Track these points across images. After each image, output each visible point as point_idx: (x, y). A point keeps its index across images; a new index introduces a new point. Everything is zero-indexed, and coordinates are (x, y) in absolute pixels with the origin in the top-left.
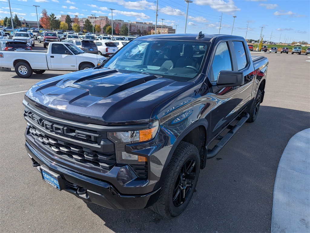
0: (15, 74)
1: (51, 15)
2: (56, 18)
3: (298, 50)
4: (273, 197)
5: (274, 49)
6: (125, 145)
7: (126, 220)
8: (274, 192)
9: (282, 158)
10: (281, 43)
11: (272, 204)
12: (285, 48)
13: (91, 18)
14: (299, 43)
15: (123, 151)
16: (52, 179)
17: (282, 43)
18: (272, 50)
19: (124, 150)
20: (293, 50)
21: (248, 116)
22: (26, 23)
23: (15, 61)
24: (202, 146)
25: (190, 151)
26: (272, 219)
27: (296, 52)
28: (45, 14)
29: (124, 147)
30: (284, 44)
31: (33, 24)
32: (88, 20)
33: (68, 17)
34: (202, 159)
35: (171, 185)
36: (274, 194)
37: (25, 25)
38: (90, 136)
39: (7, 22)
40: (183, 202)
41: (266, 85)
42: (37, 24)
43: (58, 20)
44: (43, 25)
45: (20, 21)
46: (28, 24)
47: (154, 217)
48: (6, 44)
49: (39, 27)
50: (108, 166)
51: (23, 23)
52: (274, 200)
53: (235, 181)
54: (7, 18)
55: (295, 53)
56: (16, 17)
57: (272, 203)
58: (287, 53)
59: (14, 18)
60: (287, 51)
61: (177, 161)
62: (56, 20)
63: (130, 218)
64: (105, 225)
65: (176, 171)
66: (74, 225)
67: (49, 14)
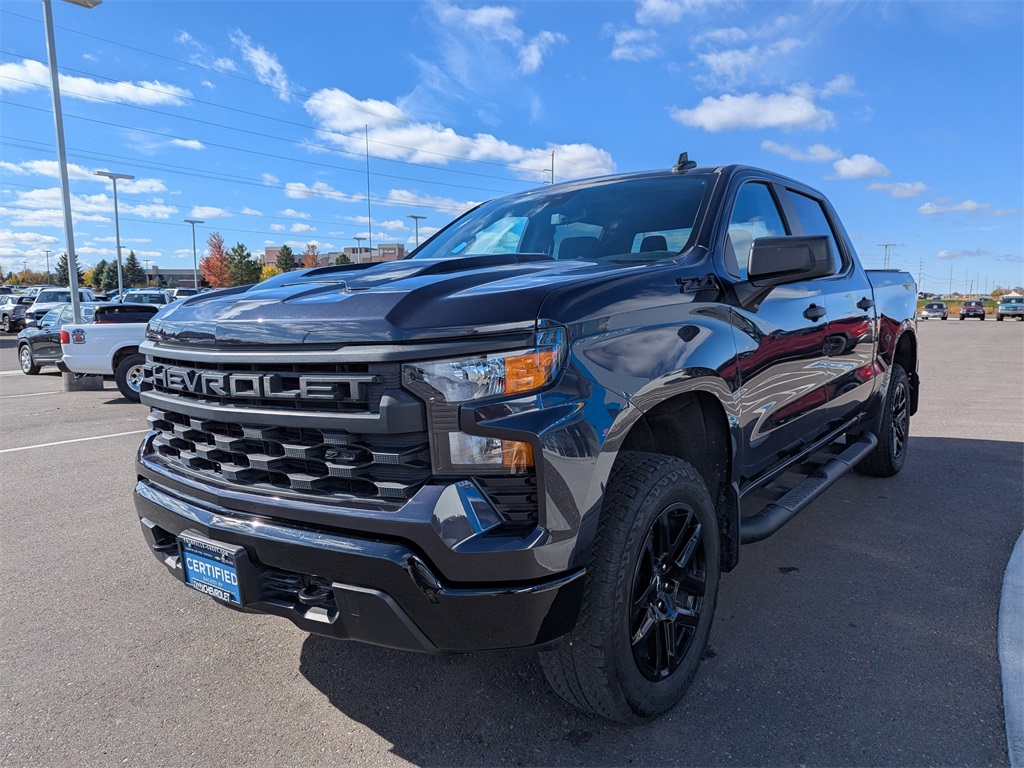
0: (119, 395)
1: (236, 247)
2: (249, 255)
3: (1015, 308)
4: (1000, 667)
5: (935, 307)
6: (460, 407)
7: (468, 737)
8: (1001, 653)
9: (1011, 561)
10: (956, 294)
11: (1001, 686)
12: (973, 304)
13: (354, 250)
14: (1016, 291)
15: (453, 430)
16: (217, 571)
17: (962, 296)
18: (930, 312)
19: (457, 425)
20: (1000, 308)
21: (874, 440)
22: (161, 276)
23: (118, 351)
24: (721, 484)
25: (679, 475)
26: (1007, 727)
27: (1010, 312)
28: (217, 246)
29: (456, 414)
30: (967, 296)
31: (181, 277)
32: (344, 256)
33: (286, 250)
34: (725, 531)
35: (622, 573)
36: (1001, 657)
37: (155, 281)
38: (346, 386)
39: (105, 274)
40: (671, 673)
41: (919, 357)
42: (192, 277)
43: (255, 262)
44: (211, 279)
45: (141, 271)
46: (165, 280)
47: (567, 727)
48: (97, 312)
49: (199, 286)
50: (402, 487)
51: (151, 277)
52: (1003, 675)
53: (852, 625)
54: (104, 263)
55: (1008, 315)
56: (132, 258)
57: (1000, 682)
58: (982, 317)
59: (124, 262)
60: (980, 312)
61: (635, 495)
62: (250, 262)
63: (482, 733)
64: (391, 751)
65: (634, 527)
66: (281, 753)
67: (228, 246)
